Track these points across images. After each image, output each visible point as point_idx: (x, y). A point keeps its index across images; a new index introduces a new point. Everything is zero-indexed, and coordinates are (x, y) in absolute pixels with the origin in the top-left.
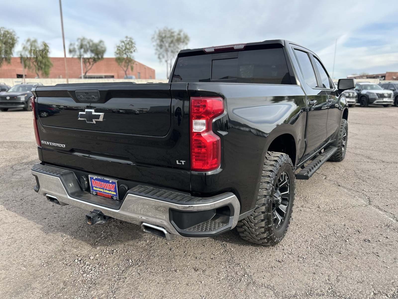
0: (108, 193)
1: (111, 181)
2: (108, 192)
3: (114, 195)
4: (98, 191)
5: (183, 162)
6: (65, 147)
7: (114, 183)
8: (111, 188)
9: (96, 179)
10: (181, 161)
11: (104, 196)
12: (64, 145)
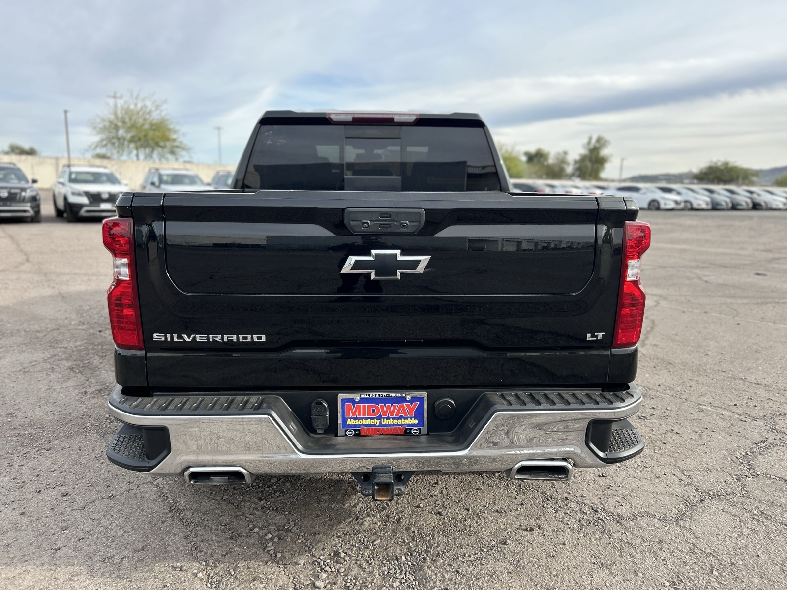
0: (394, 425)
1: (408, 398)
2: (395, 422)
3: (413, 425)
4: (362, 425)
5: (600, 335)
6: (263, 339)
7: (421, 400)
8: (405, 413)
9: (362, 400)
10: (596, 334)
11: (382, 434)
12: (263, 337)
